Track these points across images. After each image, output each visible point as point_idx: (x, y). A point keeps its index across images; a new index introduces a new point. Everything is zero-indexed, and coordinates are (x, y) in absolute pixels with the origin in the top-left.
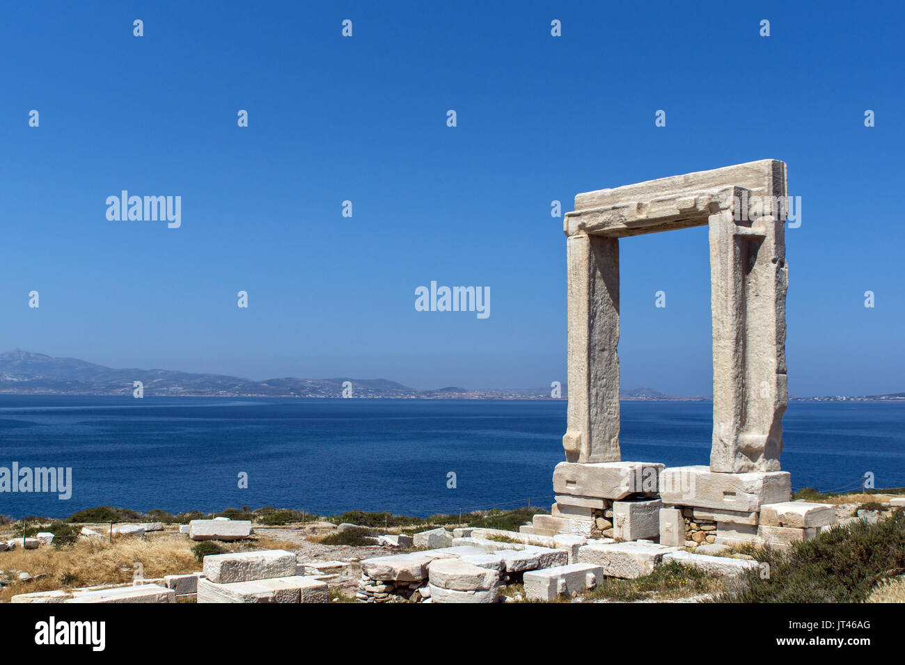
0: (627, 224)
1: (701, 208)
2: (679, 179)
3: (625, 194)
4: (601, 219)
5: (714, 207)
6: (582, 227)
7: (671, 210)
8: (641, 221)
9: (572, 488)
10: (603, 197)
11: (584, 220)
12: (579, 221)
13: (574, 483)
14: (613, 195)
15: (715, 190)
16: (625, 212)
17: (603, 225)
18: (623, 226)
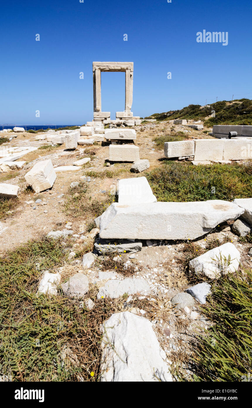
0: (110, 69)
1: (125, 69)
2: (116, 63)
3: (105, 63)
4: (104, 67)
5: (127, 69)
6: (100, 69)
7: (119, 68)
8: (113, 69)
9: (98, 117)
10: (100, 63)
11: (100, 67)
12: (99, 67)
13: (99, 115)
14: (102, 63)
15: (128, 66)
16: (110, 67)
17: (105, 69)
18: (108, 70)
